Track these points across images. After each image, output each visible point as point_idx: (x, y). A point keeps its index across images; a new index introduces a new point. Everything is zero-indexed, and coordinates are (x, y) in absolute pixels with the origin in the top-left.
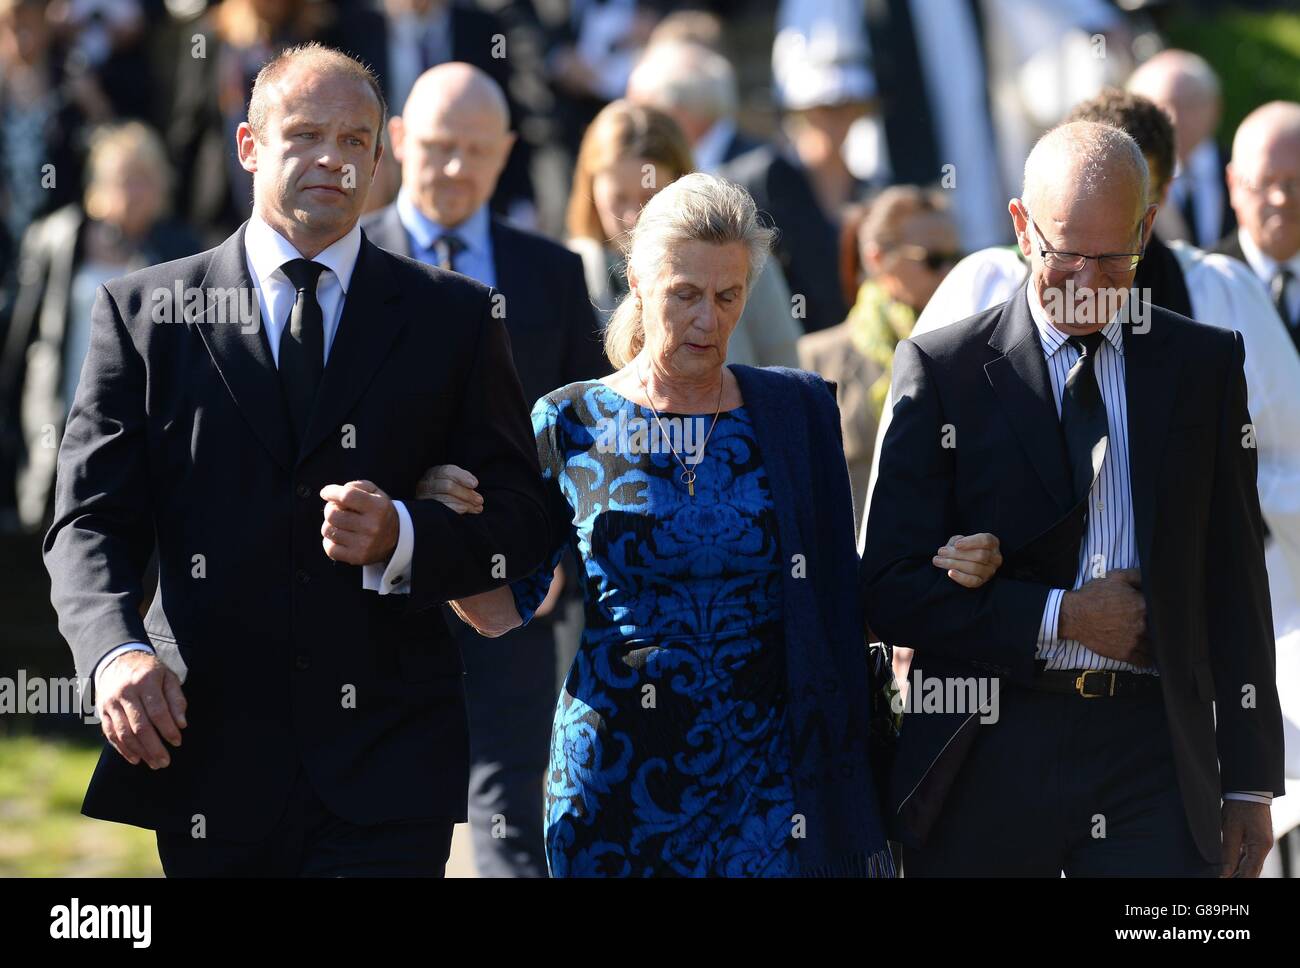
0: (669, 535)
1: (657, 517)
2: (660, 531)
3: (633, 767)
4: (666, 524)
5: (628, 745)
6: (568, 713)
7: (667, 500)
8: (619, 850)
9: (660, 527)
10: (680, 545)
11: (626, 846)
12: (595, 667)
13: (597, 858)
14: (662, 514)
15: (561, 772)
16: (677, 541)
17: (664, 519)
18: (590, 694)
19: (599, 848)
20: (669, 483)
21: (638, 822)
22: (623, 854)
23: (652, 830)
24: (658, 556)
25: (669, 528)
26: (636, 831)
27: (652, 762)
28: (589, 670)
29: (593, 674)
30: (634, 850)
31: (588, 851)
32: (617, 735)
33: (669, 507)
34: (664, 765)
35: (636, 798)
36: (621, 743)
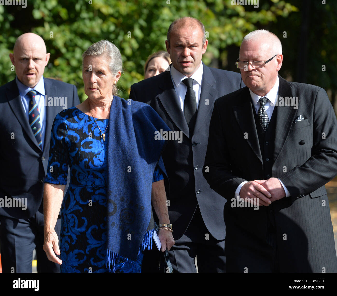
0: (98, 160)
1: (95, 154)
2: (96, 158)
3: (87, 228)
4: (98, 156)
5: (86, 221)
6: (67, 210)
7: (99, 148)
8: (83, 252)
9: (96, 157)
10: (101, 162)
11: (85, 251)
12: (76, 197)
13: (76, 254)
14: (97, 153)
15: (65, 228)
16: (101, 161)
17: (97, 154)
18: (74, 205)
19: (76, 251)
20: (99, 142)
21: (88, 244)
22: (84, 254)
23: (93, 247)
24: (94, 166)
25: (98, 158)
26: (88, 247)
27: (93, 227)
28: (73, 198)
29: (75, 199)
30: (87, 253)
31: (72, 252)
32: (83, 218)
33: (99, 150)
34: (97, 227)
35: (88, 236)
36: (84, 220)
